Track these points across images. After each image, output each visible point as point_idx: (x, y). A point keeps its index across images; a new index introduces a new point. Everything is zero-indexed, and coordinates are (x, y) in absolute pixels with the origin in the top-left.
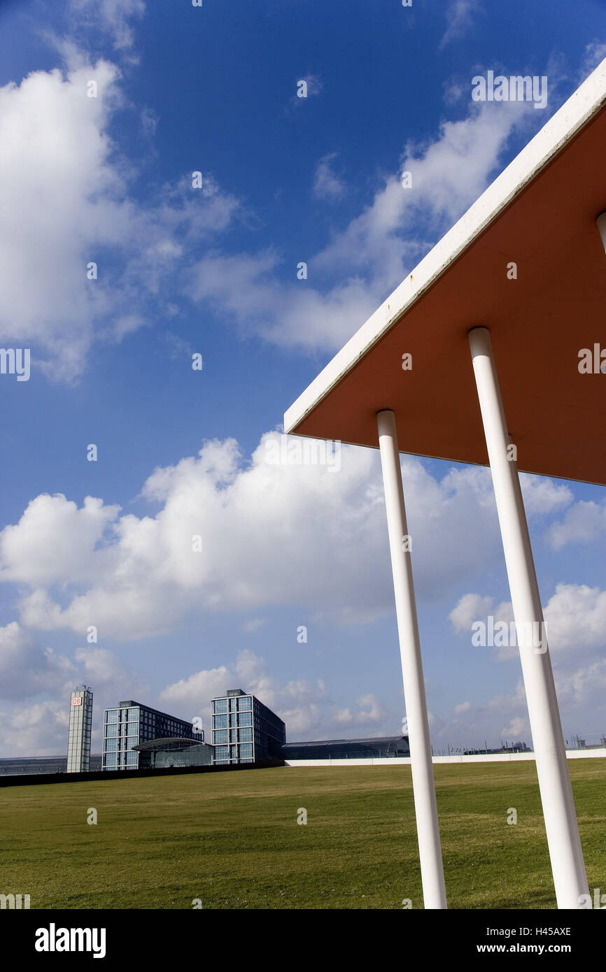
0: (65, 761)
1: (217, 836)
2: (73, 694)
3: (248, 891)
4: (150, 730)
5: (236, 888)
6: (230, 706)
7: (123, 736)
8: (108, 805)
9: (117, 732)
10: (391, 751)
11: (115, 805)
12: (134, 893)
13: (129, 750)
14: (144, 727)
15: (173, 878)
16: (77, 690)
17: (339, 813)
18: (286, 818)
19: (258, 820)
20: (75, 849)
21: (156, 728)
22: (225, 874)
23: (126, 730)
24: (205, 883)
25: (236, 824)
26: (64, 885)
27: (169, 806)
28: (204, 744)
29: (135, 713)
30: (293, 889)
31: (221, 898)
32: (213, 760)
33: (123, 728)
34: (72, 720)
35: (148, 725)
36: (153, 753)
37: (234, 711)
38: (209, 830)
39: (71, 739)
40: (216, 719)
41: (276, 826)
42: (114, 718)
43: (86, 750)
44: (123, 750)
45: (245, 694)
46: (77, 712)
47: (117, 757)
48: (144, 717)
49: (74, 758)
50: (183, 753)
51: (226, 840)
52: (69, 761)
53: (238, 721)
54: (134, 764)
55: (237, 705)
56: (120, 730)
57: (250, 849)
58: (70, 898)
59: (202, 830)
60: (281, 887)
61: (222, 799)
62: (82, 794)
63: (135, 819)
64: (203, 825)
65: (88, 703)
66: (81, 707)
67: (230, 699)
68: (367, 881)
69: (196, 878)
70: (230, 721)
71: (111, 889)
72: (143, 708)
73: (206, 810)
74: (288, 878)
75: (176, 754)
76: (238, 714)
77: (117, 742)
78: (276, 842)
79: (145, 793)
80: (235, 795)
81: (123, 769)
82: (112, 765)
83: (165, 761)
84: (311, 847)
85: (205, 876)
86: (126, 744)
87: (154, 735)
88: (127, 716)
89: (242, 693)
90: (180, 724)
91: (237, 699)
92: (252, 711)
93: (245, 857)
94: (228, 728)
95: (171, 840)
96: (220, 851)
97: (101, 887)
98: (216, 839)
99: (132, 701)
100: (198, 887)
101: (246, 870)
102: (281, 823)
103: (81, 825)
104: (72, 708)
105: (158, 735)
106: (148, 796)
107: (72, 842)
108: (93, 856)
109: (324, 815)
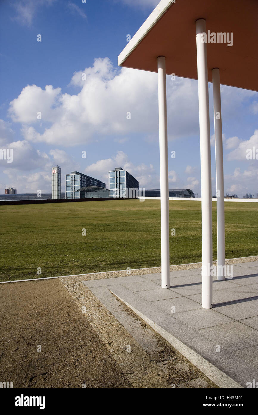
0: (51, 195)
1: (106, 225)
2: (53, 169)
3: (112, 245)
4: (84, 183)
5: (108, 244)
6: (116, 174)
7: (73, 185)
8: (66, 212)
9: (71, 184)
10: (181, 195)
11: (69, 212)
12: (70, 244)
13: (76, 191)
14: (81, 182)
15: (86, 240)
16: (54, 167)
17: (155, 218)
18: (134, 219)
19: (123, 219)
20: (52, 228)
21: (87, 183)
22: (106, 239)
23: (75, 183)
24: (97, 242)
25: (114, 221)
26: (46, 241)
27: (90, 213)
28: (106, 189)
29: (78, 177)
30: (129, 246)
31: (102, 248)
32: (109, 196)
33: (73, 183)
34: (53, 179)
35: (83, 181)
36: (85, 192)
37: (118, 176)
38: (103, 222)
39: (53, 186)
40: (111, 180)
41: (129, 222)
42: (69, 178)
43: (59, 191)
44: (73, 191)
45: (123, 170)
46: (54, 176)
47: (71, 193)
48: (82, 178)
49: (54, 194)
50: (98, 193)
51: (109, 226)
52: (53, 195)
53: (119, 180)
54: (78, 196)
55: (119, 174)
56: (72, 183)
57: (117, 230)
58: (47, 245)
59: (100, 223)
60: (125, 245)
61: (111, 211)
62: (57, 207)
63: (76, 218)
64: (101, 221)
65: (59, 172)
66: (56, 174)
67: (116, 172)
68: (157, 244)
69: (94, 240)
70: (116, 180)
71: (62, 243)
72: (81, 175)
73: (104, 215)
74: (128, 241)
75: (94, 193)
76: (119, 178)
77: (71, 188)
78: (127, 228)
79: (81, 208)
80: (116, 209)
81: (74, 198)
82: (69, 197)
83: (90, 195)
84: (140, 231)
85: (98, 239)
86: (75, 189)
87: (86, 185)
88: (75, 177)
89: (121, 169)
90: (96, 181)
91: (119, 171)
92: (125, 177)
93: (114, 233)
94: (116, 183)
95: (88, 226)
96: (105, 231)
97: (59, 242)
98: (105, 226)
99: (77, 172)
100: (94, 243)
101: (113, 238)
102: (131, 221)
103: (55, 219)
104: (53, 174)
105: (87, 185)
106: (82, 209)
107: (51, 225)
108: (58, 231)
109: (149, 219)
